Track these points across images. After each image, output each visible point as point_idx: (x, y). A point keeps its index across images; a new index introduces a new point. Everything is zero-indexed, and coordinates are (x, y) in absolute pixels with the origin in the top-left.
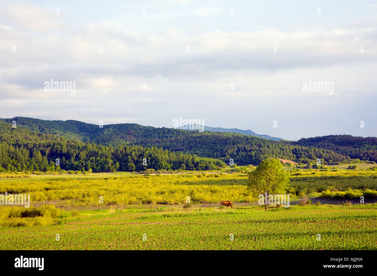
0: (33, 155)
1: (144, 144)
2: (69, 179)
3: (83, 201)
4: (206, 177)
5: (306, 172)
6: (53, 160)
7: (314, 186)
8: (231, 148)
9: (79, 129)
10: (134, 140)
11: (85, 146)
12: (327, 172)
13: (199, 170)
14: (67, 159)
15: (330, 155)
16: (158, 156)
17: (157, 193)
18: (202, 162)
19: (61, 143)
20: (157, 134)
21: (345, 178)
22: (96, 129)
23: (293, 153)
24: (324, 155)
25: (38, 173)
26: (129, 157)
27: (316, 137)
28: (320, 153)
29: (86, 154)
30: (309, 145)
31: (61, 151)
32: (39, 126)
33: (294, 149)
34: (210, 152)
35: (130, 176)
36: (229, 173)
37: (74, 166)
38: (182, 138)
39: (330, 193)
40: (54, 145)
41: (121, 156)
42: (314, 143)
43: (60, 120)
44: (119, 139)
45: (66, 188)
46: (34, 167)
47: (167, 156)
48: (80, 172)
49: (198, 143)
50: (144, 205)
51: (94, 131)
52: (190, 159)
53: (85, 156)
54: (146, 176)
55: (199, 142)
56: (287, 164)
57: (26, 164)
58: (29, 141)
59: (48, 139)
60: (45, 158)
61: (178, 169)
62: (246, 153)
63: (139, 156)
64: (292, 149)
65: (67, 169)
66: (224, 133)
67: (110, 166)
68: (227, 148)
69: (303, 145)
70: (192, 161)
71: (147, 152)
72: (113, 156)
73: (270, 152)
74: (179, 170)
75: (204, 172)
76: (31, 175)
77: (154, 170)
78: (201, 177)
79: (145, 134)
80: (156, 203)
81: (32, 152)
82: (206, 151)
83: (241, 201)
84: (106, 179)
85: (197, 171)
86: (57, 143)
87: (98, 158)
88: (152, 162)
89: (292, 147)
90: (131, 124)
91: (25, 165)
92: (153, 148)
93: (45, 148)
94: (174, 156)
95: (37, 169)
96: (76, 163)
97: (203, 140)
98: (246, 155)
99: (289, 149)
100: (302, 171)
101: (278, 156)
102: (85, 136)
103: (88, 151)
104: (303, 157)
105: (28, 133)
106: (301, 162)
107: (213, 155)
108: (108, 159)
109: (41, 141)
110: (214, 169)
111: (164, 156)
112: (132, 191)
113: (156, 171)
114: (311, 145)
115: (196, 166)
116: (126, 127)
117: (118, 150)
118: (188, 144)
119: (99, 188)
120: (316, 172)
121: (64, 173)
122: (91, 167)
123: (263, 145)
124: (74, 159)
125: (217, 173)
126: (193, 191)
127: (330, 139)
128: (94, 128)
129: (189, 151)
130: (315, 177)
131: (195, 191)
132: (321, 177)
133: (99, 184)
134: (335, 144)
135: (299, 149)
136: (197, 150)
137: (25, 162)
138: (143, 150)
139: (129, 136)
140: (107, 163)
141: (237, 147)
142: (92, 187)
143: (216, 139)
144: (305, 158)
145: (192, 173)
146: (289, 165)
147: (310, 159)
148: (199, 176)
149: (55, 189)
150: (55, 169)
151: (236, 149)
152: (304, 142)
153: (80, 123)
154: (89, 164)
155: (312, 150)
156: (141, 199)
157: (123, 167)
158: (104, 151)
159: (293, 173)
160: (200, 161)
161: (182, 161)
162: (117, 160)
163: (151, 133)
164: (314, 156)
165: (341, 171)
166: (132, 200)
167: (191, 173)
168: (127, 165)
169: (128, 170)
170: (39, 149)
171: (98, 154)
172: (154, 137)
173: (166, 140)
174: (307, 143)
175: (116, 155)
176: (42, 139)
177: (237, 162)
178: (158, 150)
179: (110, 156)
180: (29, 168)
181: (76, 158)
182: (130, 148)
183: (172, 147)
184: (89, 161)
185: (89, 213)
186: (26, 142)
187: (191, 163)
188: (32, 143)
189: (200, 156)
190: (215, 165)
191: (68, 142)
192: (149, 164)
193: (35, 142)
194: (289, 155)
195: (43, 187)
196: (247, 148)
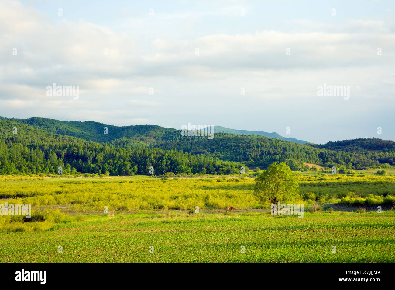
0: (48, 158)
1: (165, 147)
2: (83, 183)
3: (92, 206)
4: (226, 181)
5: (332, 177)
6: (69, 162)
7: (336, 192)
8: (254, 151)
9: (98, 130)
10: (154, 143)
11: (103, 148)
12: (354, 177)
13: (220, 174)
14: (83, 161)
15: (358, 160)
16: (178, 159)
17: (171, 198)
18: (224, 166)
19: (77, 145)
20: (178, 136)
21: (370, 184)
22: (115, 131)
23: (320, 157)
24: (352, 159)
25: (54, 175)
26: (148, 160)
27: (343, 141)
28: (348, 157)
29: (104, 156)
30: (336, 149)
31: (78, 153)
32: (56, 127)
33: (321, 153)
34: (233, 155)
35: (147, 180)
36: (251, 177)
37: (91, 169)
38: (203, 141)
39: (350, 199)
40: (70, 146)
41: (139, 159)
42: (342, 147)
43: (78, 121)
44: (139, 141)
45: (77, 192)
46: (49, 169)
47: (187, 159)
48: (97, 175)
49: (220, 146)
50: (155, 210)
51: (112, 132)
52: (212, 163)
53: (102, 158)
54: (163, 180)
55: (222, 145)
56: (312, 168)
57: (41, 166)
58: (45, 143)
59: (65, 141)
60: (61, 160)
61: (198, 173)
62: (270, 157)
63: (158, 159)
64: (318, 153)
65: (83, 172)
66: (248, 135)
67: (128, 169)
68: (250, 152)
69: (330, 149)
70: (213, 165)
71: (167, 155)
72: (131, 159)
73: (295, 155)
74: (200, 174)
75: (225, 176)
76: (46, 178)
77: (173, 174)
78: (221, 182)
79: (166, 136)
80: (168, 209)
81: (48, 154)
82: (228, 155)
83: (257, 207)
84: (121, 183)
85: (219, 175)
86: (73, 145)
87: (116, 161)
88: (172, 165)
89: (319, 151)
90: (151, 126)
91: (40, 168)
92: (172, 151)
93: (61, 150)
94: (194, 160)
95: (53, 172)
96: (92, 166)
97: (225, 143)
98: (270, 159)
99: (315, 153)
100: (328, 176)
101: (303, 160)
102: (104, 137)
103: (106, 153)
104: (330, 161)
105: (44, 134)
106: (328, 166)
107: (236, 158)
108: (126, 162)
109: (57, 143)
110: (236, 173)
111: (183, 159)
112: (144, 196)
113: (175, 175)
114: (338, 149)
115: (217, 170)
116: (146, 129)
117: (136, 153)
118: (210, 147)
119: (111, 192)
120: (343, 177)
121: (80, 176)
122: (108, 170)
123: (288, 148)
124: (91, 162)
125: (238, 177)
126: (207, 196)
127: (359, 143)
128: (113, 130)
129: (211, 154)
130: (339, 182)
131: (210, 196)
132: (346, 182)
133: (113, 188)
134: (364, 148)
135: (325, 153)
136: (219, 153)
137: (40, 164)
138: (162, 152)
139: (149, 138)
140: (125, 166)
141: (261, 151)
142: (104, 191)
143: (239, 142)
144: (331, 163)
145: (213, 177)
146: (315, 169)
147: (337, 164)
148: (219, 180)
149: (66, 192)
150: (71, 172)
151: (260, 153)
152: (331, 146)
153: (99, 124)
154: (106, 167)
155: (340, 154)
156: (153, 204)
157: (141, 170)
158: (122, 153)
159: (318, 178)
160: (221, 165)
161: (203, 164)
162: (135, 162)
163: (172, 135)
164: (342, 160)
165: (368, 177)
166: (143, 205)
167: (211, 177)
168: (146, 168)
169: (147, 173)
170: (55, 151)
171: (115, 156)
172: (175, 139)
173: (187, 143)
174: (334, 147)
175: (134, 158)
176: (58, 140)
177: (260, 167)
178: (178, 153)
179: (128, 159)
180: (44, 171)
181: (93, 161)
182: (149, 150)
183: (193, 150)
184: (106, 164)
185: (95, 218)
186: (42, 144)
187: (212, 166)
188: (48, 145)
189: (222, 160)
190: (237, 168)
191: (85, 144)
192: (168, 168)
193: (51, 143)
194: (315, 158)
195: (54, 190)
196: (271, 152)
